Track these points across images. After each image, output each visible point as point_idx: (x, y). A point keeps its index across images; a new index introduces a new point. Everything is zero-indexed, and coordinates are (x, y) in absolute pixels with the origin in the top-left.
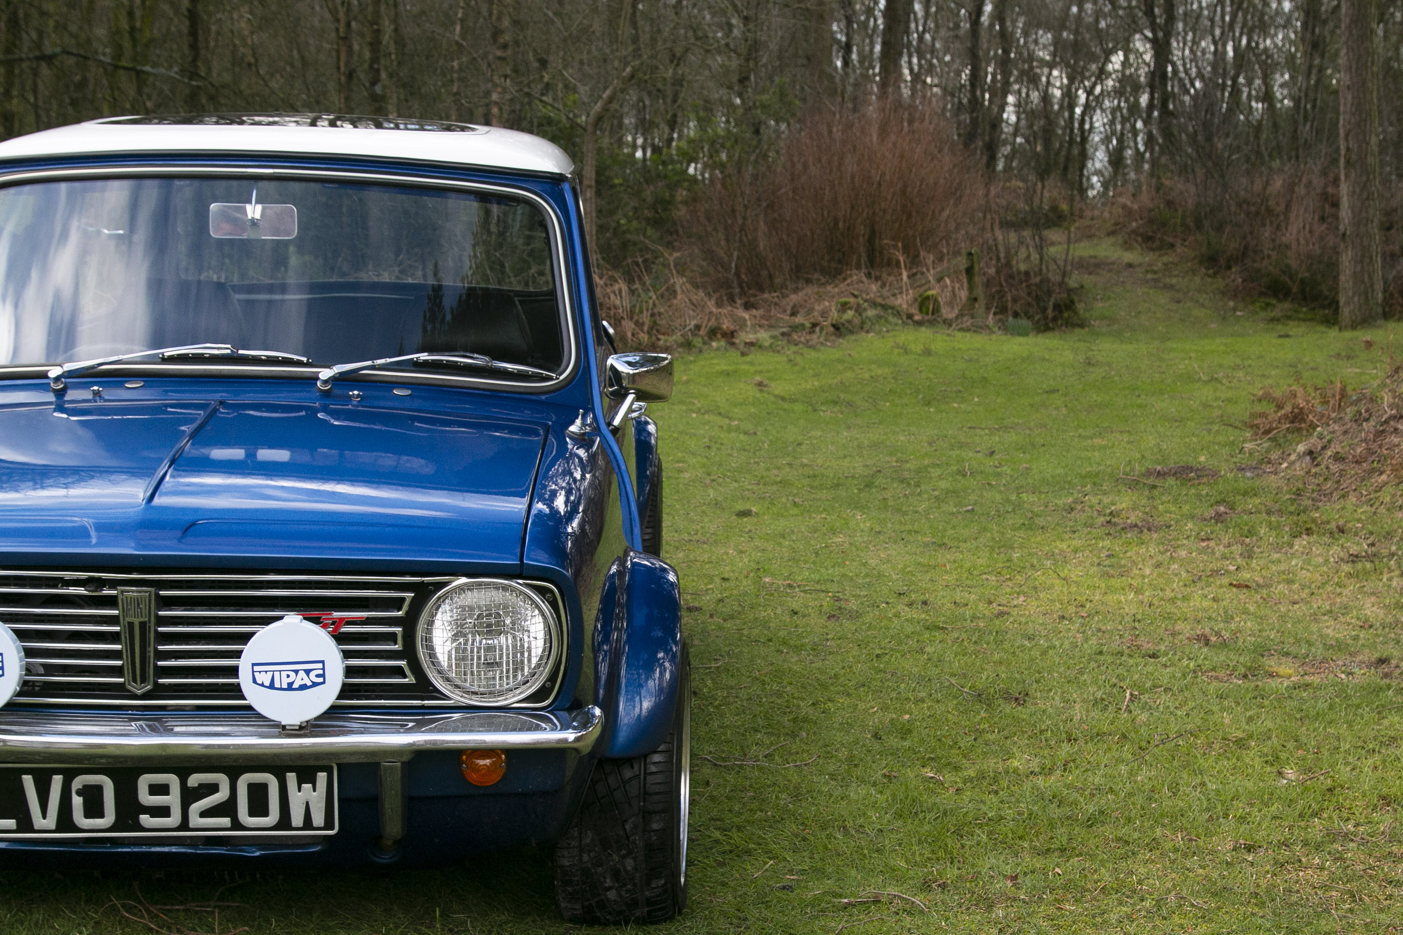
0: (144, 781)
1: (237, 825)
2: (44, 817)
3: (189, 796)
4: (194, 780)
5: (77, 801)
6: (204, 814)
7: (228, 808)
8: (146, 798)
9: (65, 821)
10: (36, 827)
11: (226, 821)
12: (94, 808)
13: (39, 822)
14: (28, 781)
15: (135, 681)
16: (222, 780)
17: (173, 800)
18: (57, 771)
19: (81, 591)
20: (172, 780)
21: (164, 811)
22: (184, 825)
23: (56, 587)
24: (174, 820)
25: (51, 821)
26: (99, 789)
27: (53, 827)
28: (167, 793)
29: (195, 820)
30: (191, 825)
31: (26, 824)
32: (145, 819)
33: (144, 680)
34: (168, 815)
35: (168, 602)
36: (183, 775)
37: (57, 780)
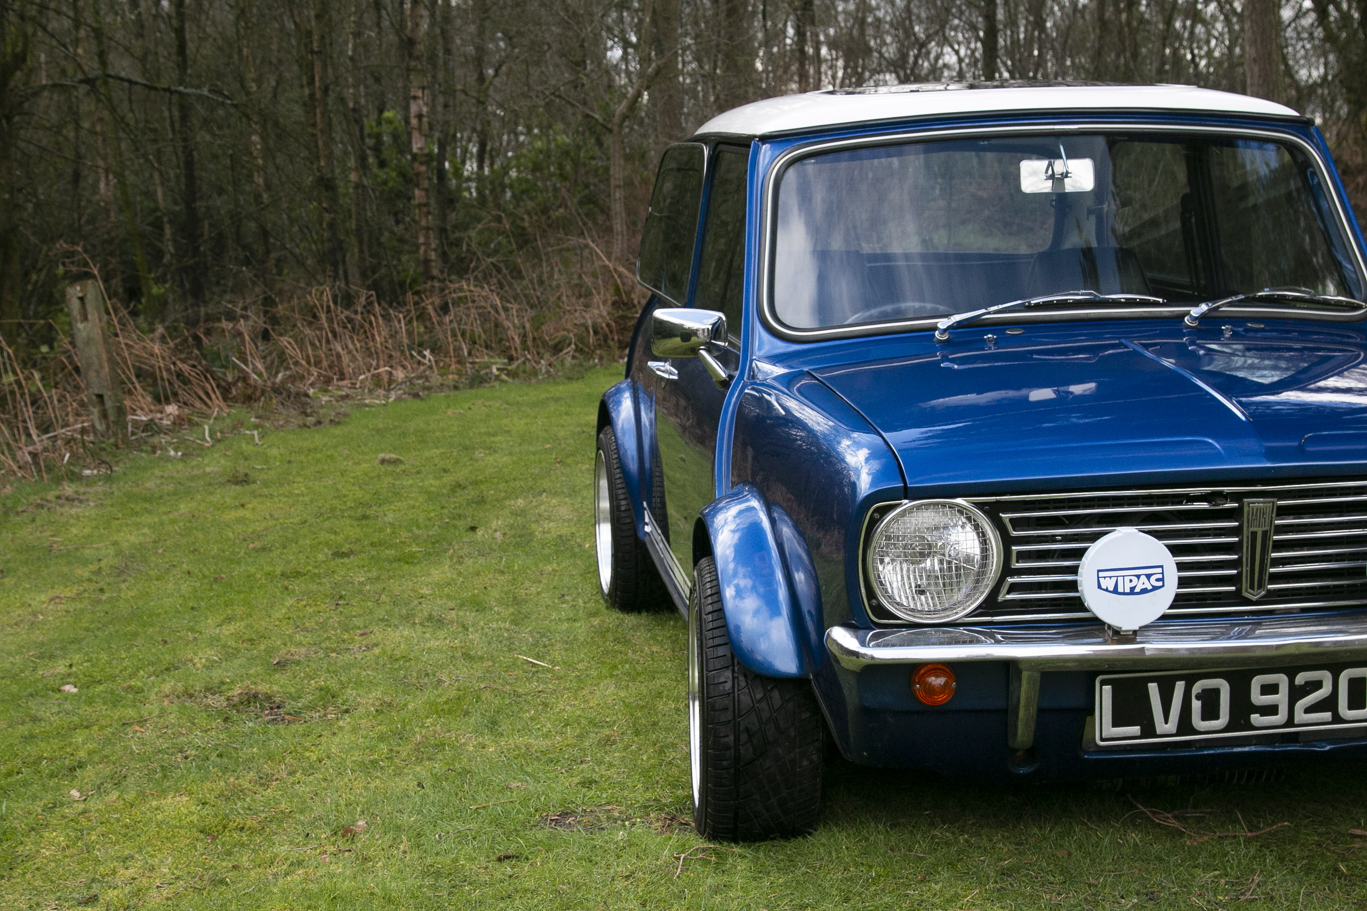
0: (1257, 682)
1: (1337, 719)
2: (1166, 722)
3: (1296, 693)
4: (1301, 678)
5: (1196, 705)
6: (1308, 710)
7: (1329, 704)
8: (1258, 698)
9: (1185, 725)
10: (1158, 732)
11: (1327, 716)
12: (1211, 712)
13: (1161, 727)
14: (1153, 688)
15: (1252, 587)
16: (1326, 676)
17: (1281, 698)
18: (1180, 678)
19: (1204, 505)
20: (1282, 680)
21: (1272, 710)
22: (1290, 722)
23: (1180, 503)
24: (1281, 717)
25: (1172, 726)
26: (1216, 692)
27: (1174, 731)
28: (1277, 692)
29: (1300, 716)
30: (1296, 721)
31: (1149, 730)
32: (1255, 718)
33: (1260, 587)
34: (1276, 713)
35: (1283, 512)
36: (1291, 674)
37: (1180, 686)
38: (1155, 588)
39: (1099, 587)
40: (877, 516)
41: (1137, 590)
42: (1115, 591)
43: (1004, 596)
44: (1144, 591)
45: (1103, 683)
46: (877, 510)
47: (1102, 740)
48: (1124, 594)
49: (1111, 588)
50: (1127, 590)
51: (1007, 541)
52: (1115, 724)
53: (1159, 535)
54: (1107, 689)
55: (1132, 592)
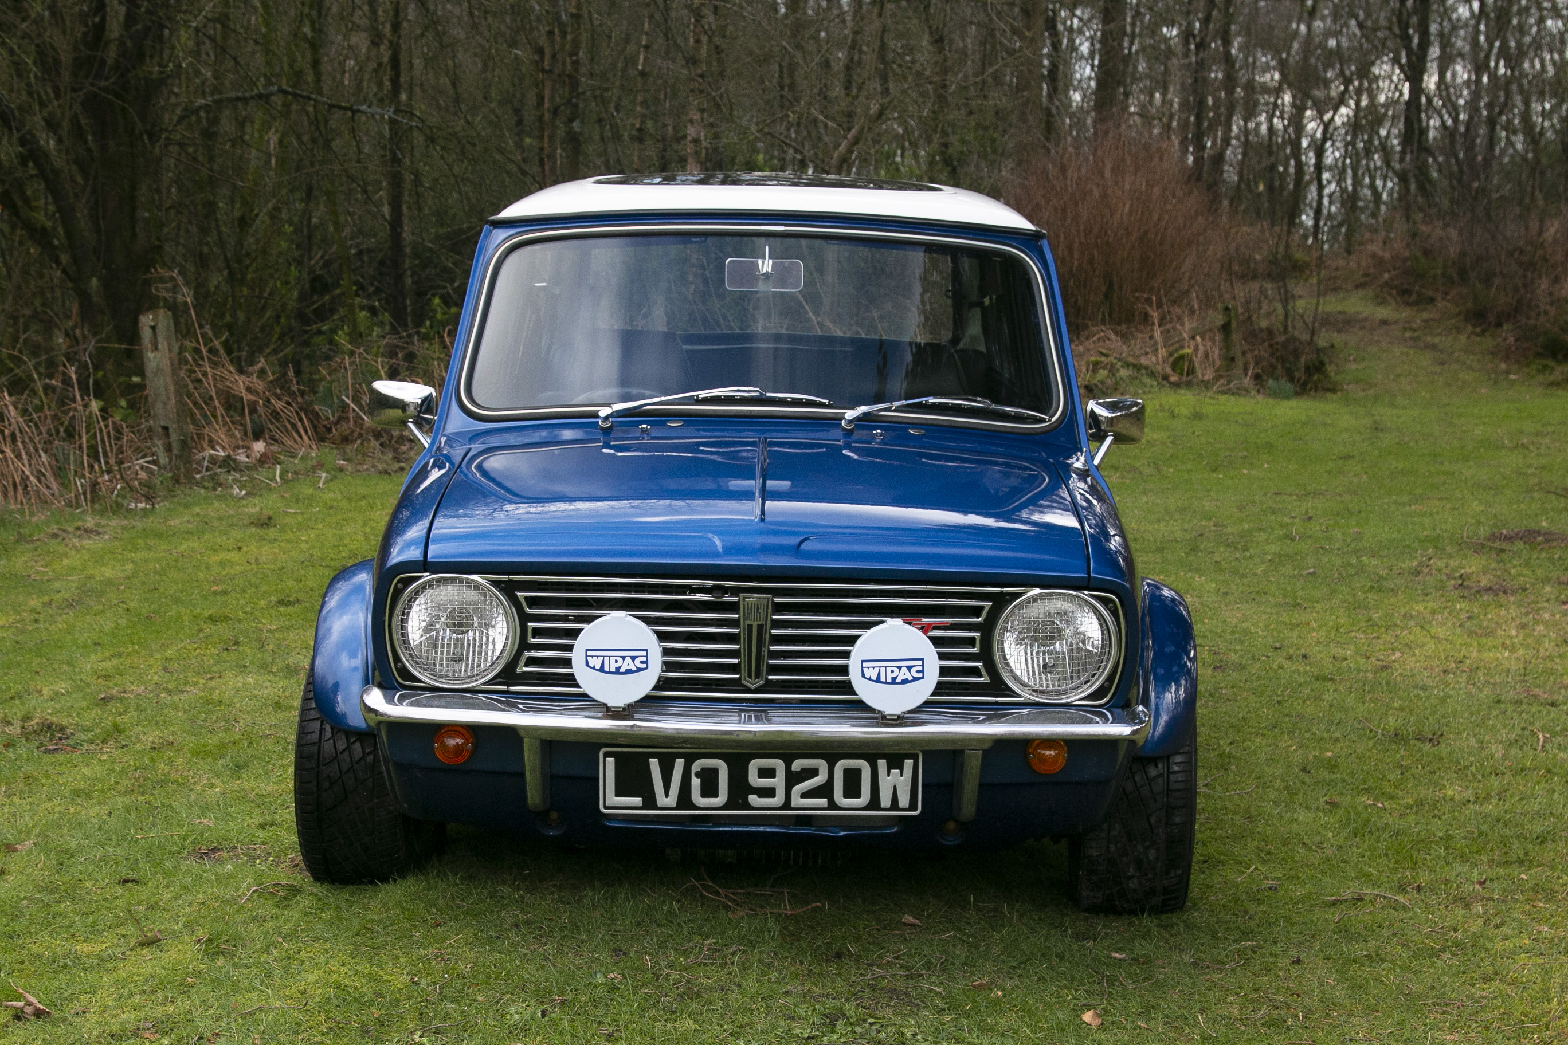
0: (754, 765)
1: (833, 805)
2: (667, 796)
3: (793, 779)
4: (797, 765)
5: (696, 782)
6: (804, 795)
7: (825, 790)
8: (755, 780)
9: (684, 800)
10: (659, 804)
11: (823, 802)
12: (710, 789)
13: (661, 800)
14: (654, 763)
15: (750, 676)
16: (822, 764)
17: (778, 782)
18: (680, 756)
19: (708, 597)
20: (779, 764)
21: (770, 792)
22: (787, 805)
23: (684, 594)
24: (778, 800)
25: (672, 800)
26: (715, 771)
27: (674, 805)
28: (774, 776)
29: (797, 801)
30: (793, 805)
31: (650, 802)
32: (753, 799)
33: (758, 676)
34: (774, 796)
35: (780, 608)
36: (788, 760)
37: (679, 763)
38: (639, 670)
39: (587, 664)
40: (400, 586)
41: (622, 670)
42: (602, 669)
43: (522, 669)
44: (629, 672)
45: (607, 755)
46: (400, 581)
47: (606, 808)
48: (610, 673)
49: (598, 667)
50: (613, 670)
51: (524, 618)
52: (618, 794)
53: (648, 621)
54: (611, 760)
55: (617, 671)
